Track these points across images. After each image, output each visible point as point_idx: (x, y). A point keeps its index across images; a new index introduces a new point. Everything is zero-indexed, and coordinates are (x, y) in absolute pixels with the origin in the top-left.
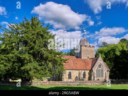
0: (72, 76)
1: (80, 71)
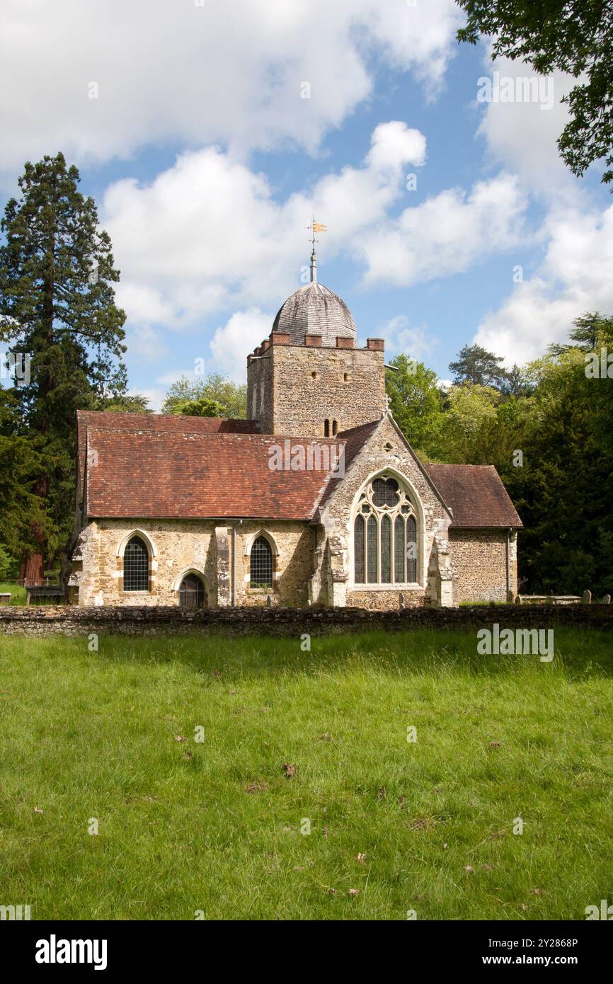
0: (154, 566)
1: (221, 531)
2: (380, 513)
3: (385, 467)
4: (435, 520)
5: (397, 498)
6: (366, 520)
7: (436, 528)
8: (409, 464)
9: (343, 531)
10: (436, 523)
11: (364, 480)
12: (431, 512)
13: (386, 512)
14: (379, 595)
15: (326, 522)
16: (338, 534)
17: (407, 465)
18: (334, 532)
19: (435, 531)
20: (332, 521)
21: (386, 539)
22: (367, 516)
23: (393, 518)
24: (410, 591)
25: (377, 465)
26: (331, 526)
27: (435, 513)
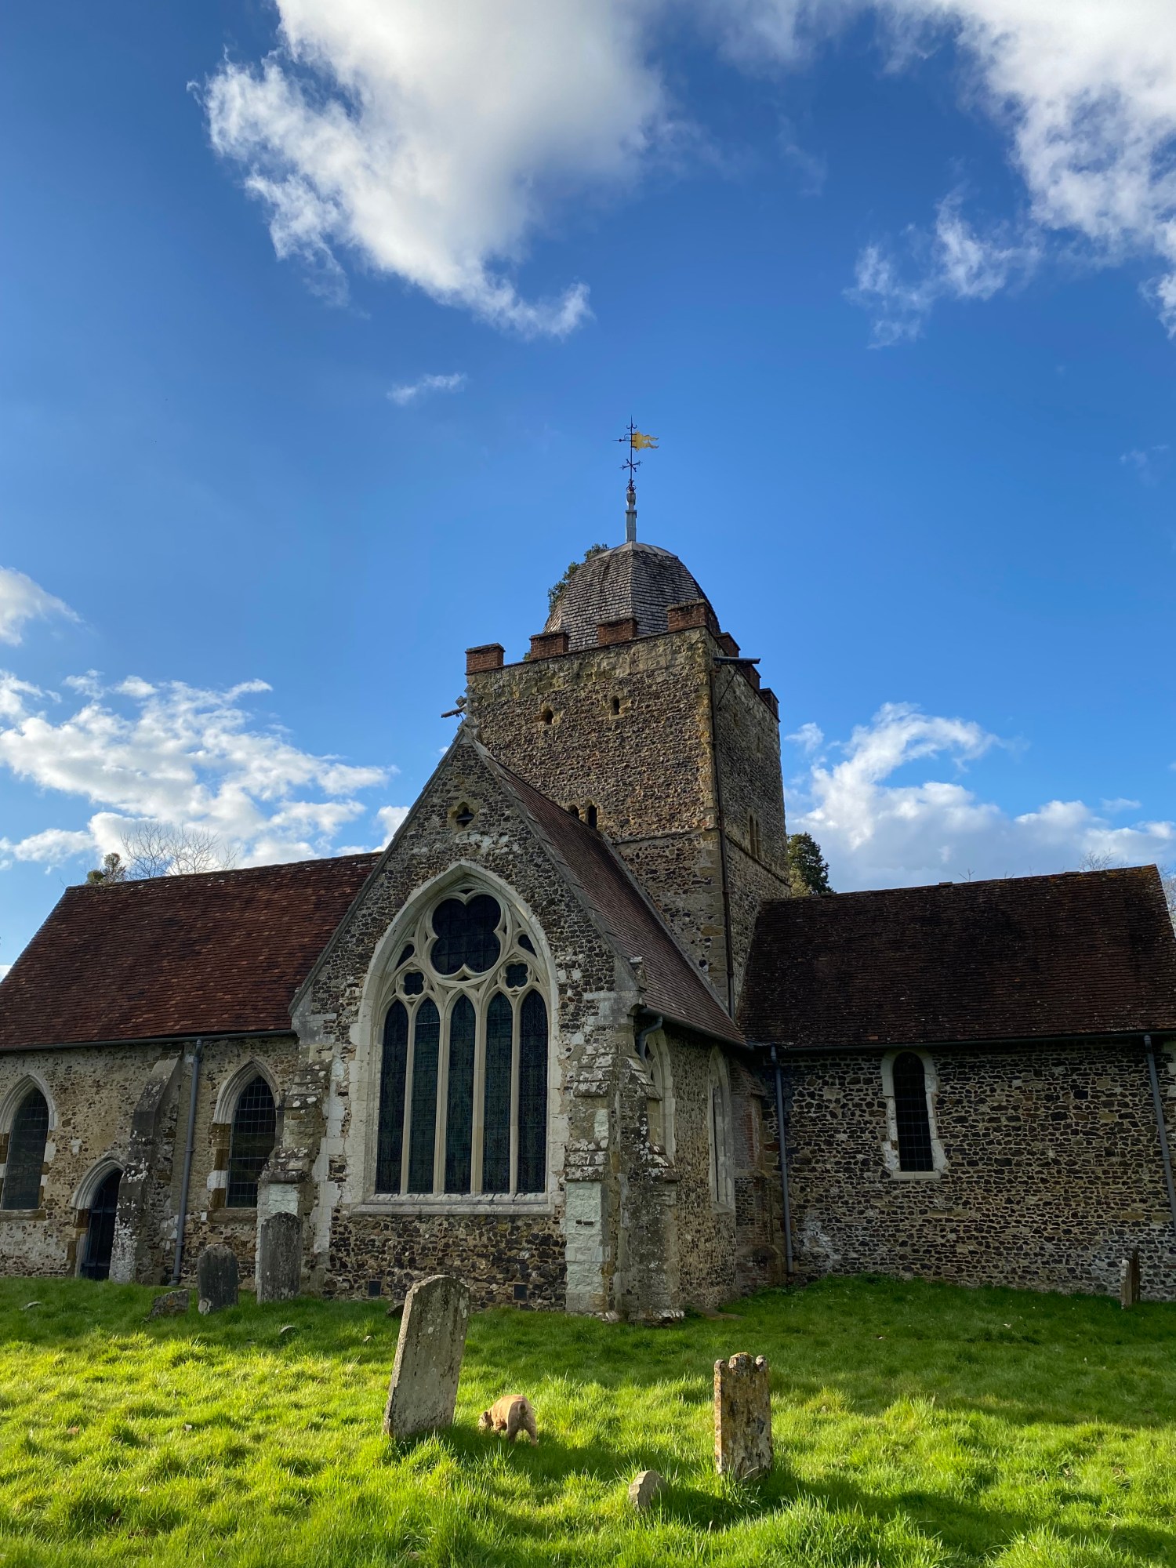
0: (49, 1152)
1: (164, 1067)
2: (447, 990)
3: (453, 866)
4: (587, 996)
5: (494, 947)
6: (412, 1012)
7: (591, 1020)
8: (515, 848)
9: (340, 1045)
10: (591, 1005)
11: (400, 905)
12: (577, 974)
13: (463, 985)
14: (422, 1227)
15: (304, 1024)
16: (326, 1056)
17: (511, 852)
18: (319, 1051)
19: (588, 1029)
20: (317, 1021)
21: (461, 1062)
22: (411, 1004)
23: (479, 1002)
24: (513, 1218)
25: (435, 863)
26: (313, 1034)
27: (587, 976)
